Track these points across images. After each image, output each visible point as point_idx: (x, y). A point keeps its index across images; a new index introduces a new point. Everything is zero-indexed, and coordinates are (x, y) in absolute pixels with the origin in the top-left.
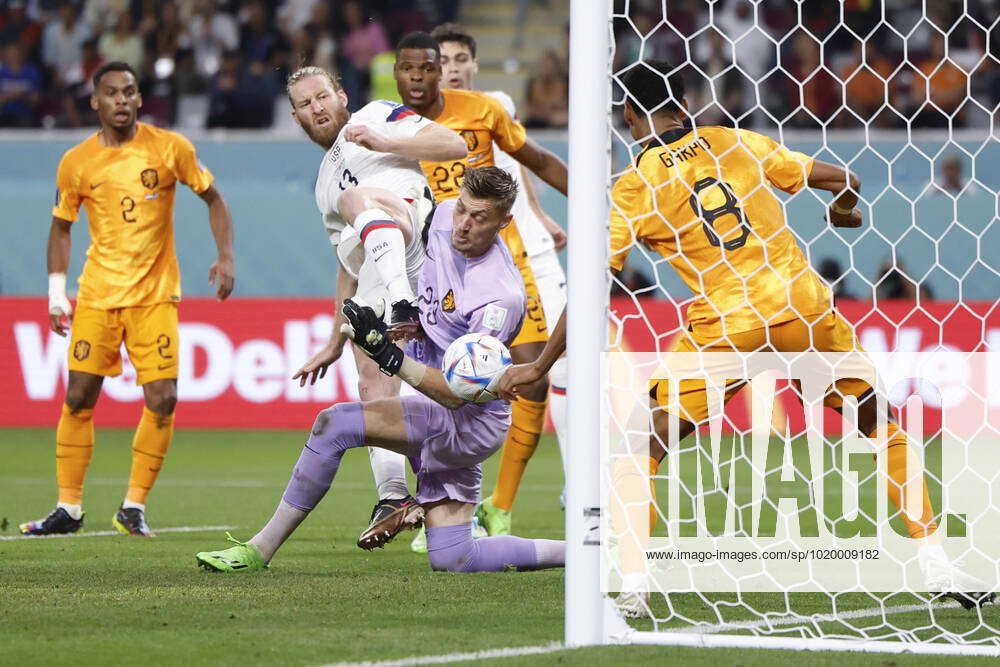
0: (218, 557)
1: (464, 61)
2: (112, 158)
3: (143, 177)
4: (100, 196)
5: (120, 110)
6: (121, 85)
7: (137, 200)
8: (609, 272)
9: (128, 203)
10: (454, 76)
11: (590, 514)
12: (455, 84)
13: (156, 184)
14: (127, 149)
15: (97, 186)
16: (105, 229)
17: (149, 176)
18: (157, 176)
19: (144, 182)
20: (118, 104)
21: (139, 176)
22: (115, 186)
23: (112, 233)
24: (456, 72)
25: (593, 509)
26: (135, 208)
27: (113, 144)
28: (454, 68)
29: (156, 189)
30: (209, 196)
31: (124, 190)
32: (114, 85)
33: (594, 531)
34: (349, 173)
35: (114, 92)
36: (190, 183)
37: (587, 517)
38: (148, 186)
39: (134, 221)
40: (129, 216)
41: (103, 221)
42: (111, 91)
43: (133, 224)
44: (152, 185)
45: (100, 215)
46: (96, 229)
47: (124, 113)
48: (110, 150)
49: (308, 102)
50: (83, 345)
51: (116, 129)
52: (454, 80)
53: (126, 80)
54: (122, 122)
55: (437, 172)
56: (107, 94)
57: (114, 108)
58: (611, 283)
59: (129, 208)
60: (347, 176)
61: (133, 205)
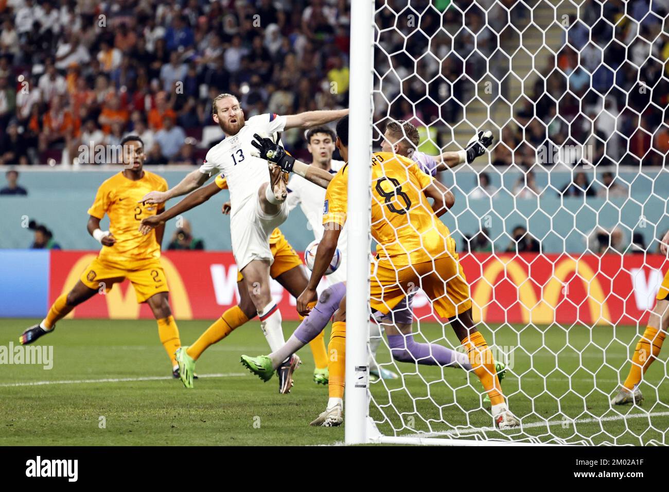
1: (328, 143)
4: (124, 205)
5: (135, 161)
7: (143, 209)
8: (370, 234)
9: (138, 210)
10: (323, 151)
11: (359, 370)
12: (323, 155)
14: (139, 182)
15: (124, 199)
22: (132, 201)
24: (324, 148)
25: (360, 367)
26: (142, 213)
28: (323, 146)
33: (361, 379)
34: (242, 152)
37: (356, 372)
39: (140, 220)
47: (138, 163)
49: (227, 109)
51: (133, 171)
52: (323, 153)
53: (137, 145)
54: (136, 168)
58: (371, 240)
60: (240, 152)
61: (141, 211)
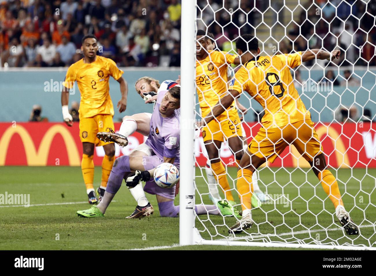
0: (84, 212)
2: (87, 67)
3: (98, 74)
4: (84, 81)
5: (91, 51)
6: (92, 43)
7: (96, 82)
8: (195, 110)
9: (93, 83)
11: (188, 198)
13: (103, 76)
14: (93, 64)
15: (83, 77)
16: (86, 91)
17: (101, 74)
18: (103, 73)
19: (99, 75)
20: (90, 49)
21: (97, 73)
22: (89, 77)
23: (88, 93)
25: (189, 196)
26: (96, 84)
27: (88, 63)
29: (103, 77)
30: (120, 81)
31: (92, 78)
32: (89, 43)
33: (189, 204)
35: (89, 45)
36: (114, 76)
38: (100, 76)
39: (96, 88)
40: (94, 87)
41: (85, 88)
42: (88, 45)
43: (96, 90)
44: (101, 76)
45: (84, 86)
46: (82, 92)
47: (92, 53)
48: (87, 64)
50: (85, 133)
51: (89, 58)
53: (93, 41)
54: (91, 55)
55: (200, 78)
56: (87, 46)
57: (89, 50)
59: (94, 84)
61: (95, 83)
